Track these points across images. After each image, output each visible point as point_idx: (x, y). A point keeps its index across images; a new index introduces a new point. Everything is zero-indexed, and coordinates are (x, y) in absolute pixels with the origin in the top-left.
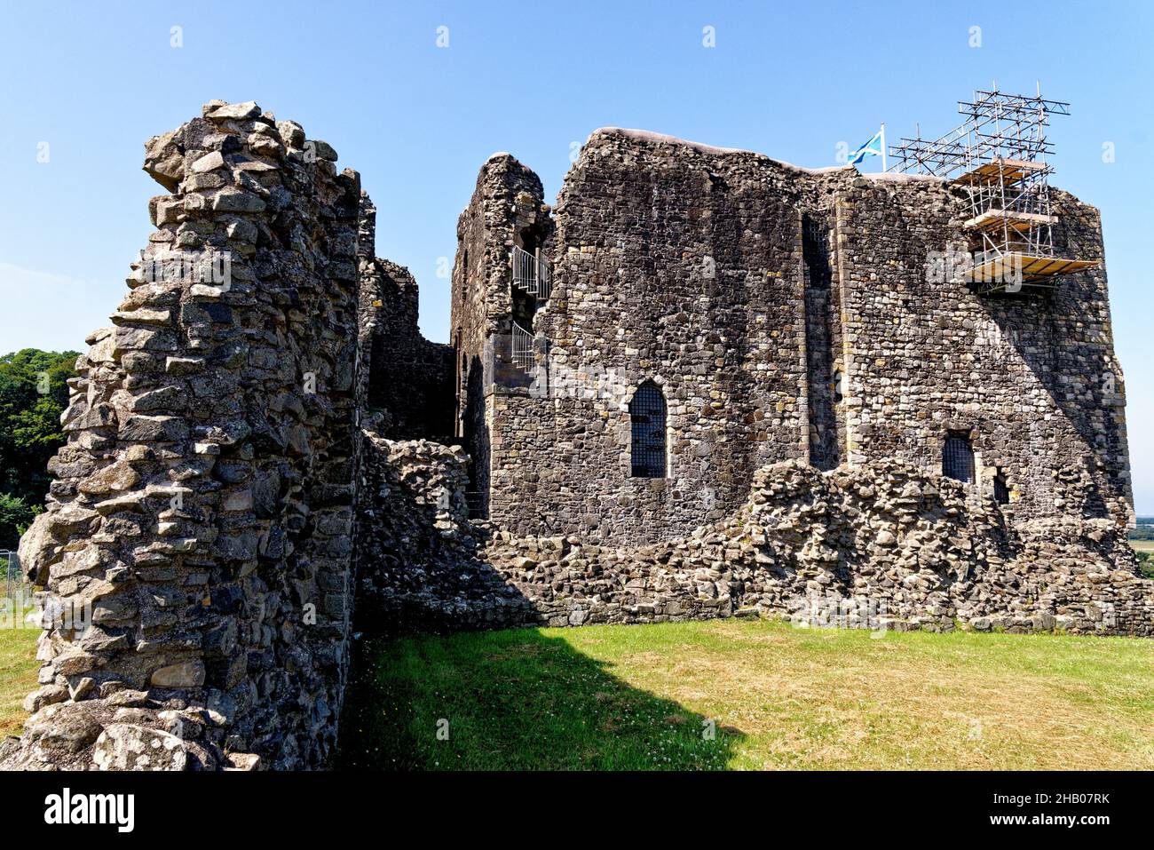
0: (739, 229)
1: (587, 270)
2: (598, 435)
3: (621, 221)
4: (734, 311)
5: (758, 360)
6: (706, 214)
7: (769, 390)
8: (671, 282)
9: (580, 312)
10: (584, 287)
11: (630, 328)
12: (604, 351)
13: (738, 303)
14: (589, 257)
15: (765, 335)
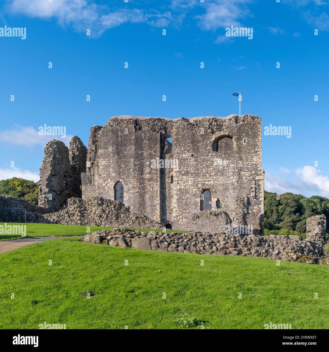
0: (142, 140)
1: (103, 155)
2: (106, 194)
3: (111, 142)
4: (140, 162)
5: (146, 174)
6: (133, 137)
7: (149, 181)
8: (124, 156)
9: (101, 166)
10: (102, 159)
11: (114, 168)
12: (107, 175)
13: (141, 160)
14: (103, 152)
15: (148, 167)
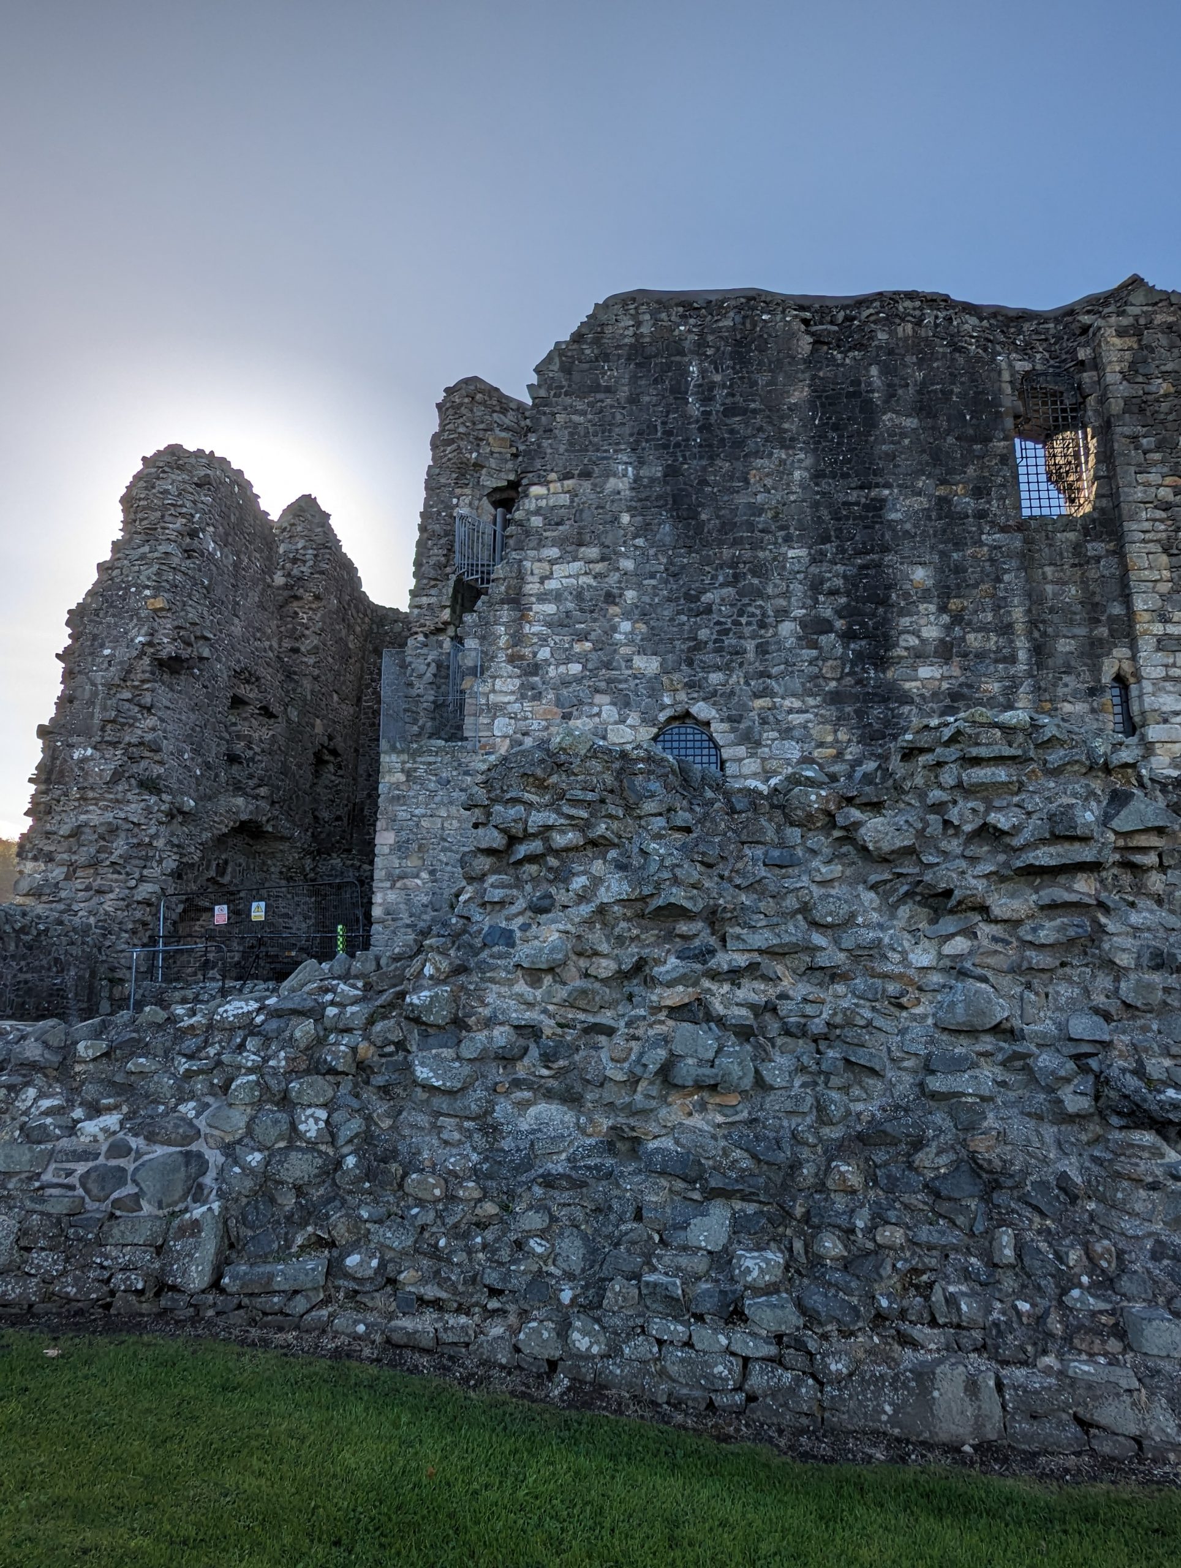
1: (561, 523)
3: (626, 429)
4: (863, 567)
5: (919, 655)
6: (799, 394)
8: (727, 526)
9: (542, 598)
10: (554, 552)
11: (644, 617)
12: (590, 665)
13: (872, 551)
14: (565, 499)
15: (932, 608)
